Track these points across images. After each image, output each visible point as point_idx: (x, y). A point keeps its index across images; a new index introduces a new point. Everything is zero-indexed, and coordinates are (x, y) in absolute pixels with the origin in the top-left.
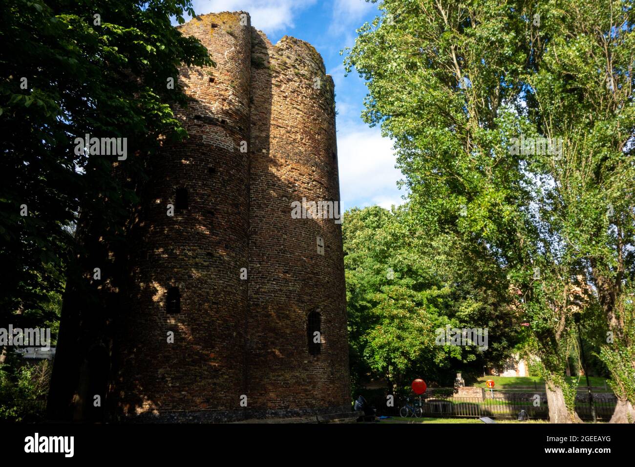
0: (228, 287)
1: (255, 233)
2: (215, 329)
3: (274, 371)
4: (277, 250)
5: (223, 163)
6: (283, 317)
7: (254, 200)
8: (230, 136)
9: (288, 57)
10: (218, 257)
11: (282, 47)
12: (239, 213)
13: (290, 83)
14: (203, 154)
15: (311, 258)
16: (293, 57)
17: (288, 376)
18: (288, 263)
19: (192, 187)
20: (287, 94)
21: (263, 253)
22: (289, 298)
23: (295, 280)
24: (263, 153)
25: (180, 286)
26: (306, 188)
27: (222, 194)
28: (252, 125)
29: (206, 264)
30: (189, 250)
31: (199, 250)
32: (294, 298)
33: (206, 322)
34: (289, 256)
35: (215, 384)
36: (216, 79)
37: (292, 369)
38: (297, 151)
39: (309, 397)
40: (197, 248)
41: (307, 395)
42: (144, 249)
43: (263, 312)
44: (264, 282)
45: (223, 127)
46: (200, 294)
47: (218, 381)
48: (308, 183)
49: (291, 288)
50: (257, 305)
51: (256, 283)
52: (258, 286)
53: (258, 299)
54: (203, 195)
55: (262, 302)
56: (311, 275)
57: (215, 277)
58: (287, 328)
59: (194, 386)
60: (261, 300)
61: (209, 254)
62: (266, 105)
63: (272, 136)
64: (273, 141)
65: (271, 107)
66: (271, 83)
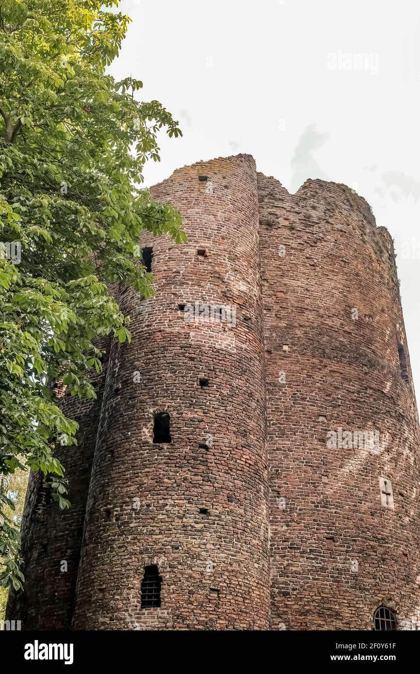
0: (234, 565)
4: (313, 503)
5: (221, 371)
6: (330, 616)
7: (273, 424)
8: (230, 330)
9: (314, 208)
10: (216, 516)
11: (304, 196)
12: (248, 446)
13: (319, 244)
14: (192, 359)
15: (372, 514)
16: (322, 207)
18: (334, 524)
19: (175, 409)
20: (316, 261)
21: (291, 508)
22: (338, 582)
23: (347, 552)
24: (285, 351)
25: (160, 563)
26: (355, 401)
27: (221, 418)
28: (265, 312)
29: (198, 526)
30: (174, 506)
31: (187, 505)
32: (347, 582)
34: (334, 511)
36: (207, 251)
38: (337, 344)
40: (185, 501)
42: (109, 506)
43: (296, 606)
44: (295, 557)
46: (191, 576)
48: (359, 393)
49: (340, 566)
50: (286, 594)
51: (281, 556)
52: (286, 563)
53: (285, 583)
54: (192, 420)
55: (294, 589)
56: (372, 543)
57: (213, 547)
60: (292, 585)
61: (204, 511)
62: (285, 280)
63: (296, 324)
64: (299, 332)
65: (293, 283)
66: (292, 248)
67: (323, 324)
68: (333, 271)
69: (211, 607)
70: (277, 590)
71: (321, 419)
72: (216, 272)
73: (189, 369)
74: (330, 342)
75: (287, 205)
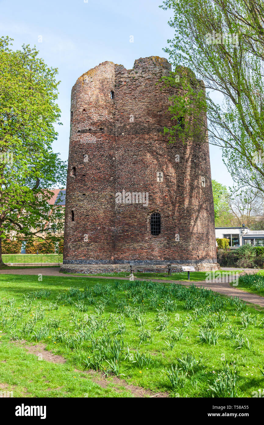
1: (119, 178)
2: (87, 227)
3: (127, 243)
4: (130, 185)
5: (90, 150)
6: (133, 218)
8: (94, 136)
9: (136, 73)
10: (88, 195)
12: (100, 172)
13: (138, 88)
14: (81, 149)
16: (140, 71)
17: (135, 245)
18: (137, 190)
20: (136, 96)
21: (122, 187)
24: (122, 135)
25: (74, 210)
27: (90, 166)
29: (82, 199)
30: (76, 194)
31: (80, 193)
33: (83, 224)
35: (88, 249)
36: (86, 109)
37: (138, 242)
38: (143, 127)
39: (149, 255)
41: (148, 254)
45: (90, 132)
46: (80, 212)
47: (89, 248)
50: (120, 213)
53: (120, 210)
54: (81, 168)
55: (122, 211)
57: (87, 204)
58: (135, 223)
59: (79, 250)
61: (84, 194)
62: (124, 108)
63: (127, 124)
64: (128, 127)
65: (126, 108)
66: (127, 94)
67: (137, 121)
68: (143, 98)
69: (86, 220)
70: (117, 212)
71: (134, 156)
72: (88, 116)
73: (80, 152)
74: (139, 127)
75: (125, 75)
